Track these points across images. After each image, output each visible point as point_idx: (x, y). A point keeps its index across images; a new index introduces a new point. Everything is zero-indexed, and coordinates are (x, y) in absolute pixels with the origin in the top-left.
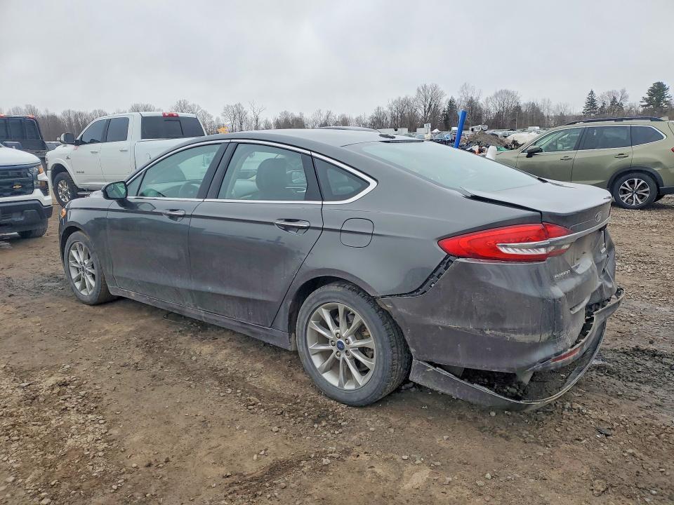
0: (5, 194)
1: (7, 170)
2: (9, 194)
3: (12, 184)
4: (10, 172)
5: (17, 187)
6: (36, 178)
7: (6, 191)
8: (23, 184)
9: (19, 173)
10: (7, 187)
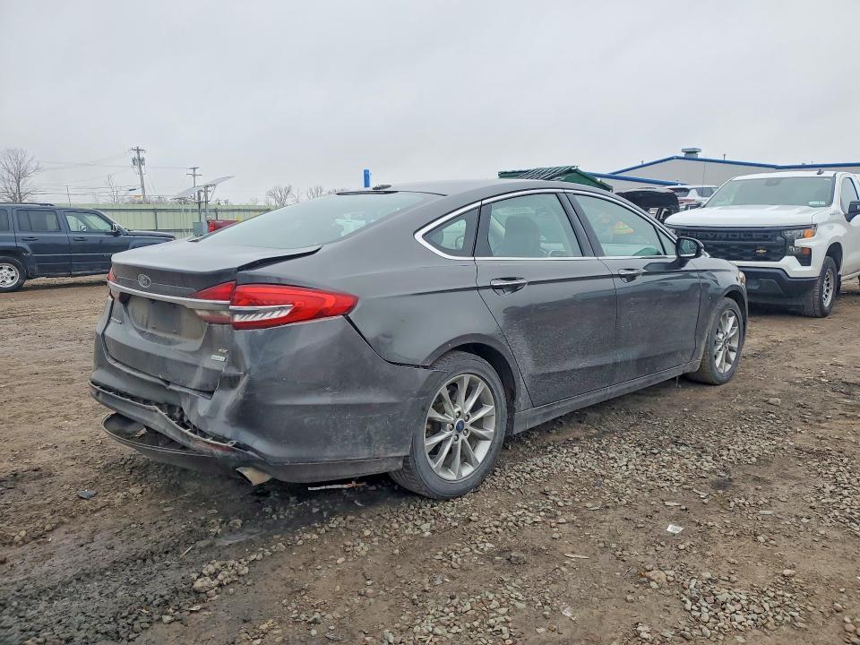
0: (745, 258)
1: (750, 231)
2: (750, 258)
3: (755, 247)
4: (754, 234)
5: (761, 251)
6: (792, 243)
7: (747, 255)
8: (768, 248)
9: (766, 236)
10: (749, 251)
